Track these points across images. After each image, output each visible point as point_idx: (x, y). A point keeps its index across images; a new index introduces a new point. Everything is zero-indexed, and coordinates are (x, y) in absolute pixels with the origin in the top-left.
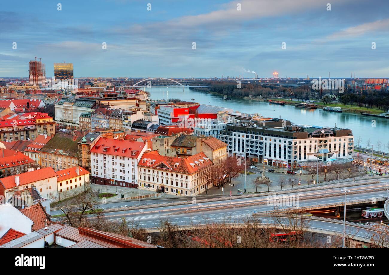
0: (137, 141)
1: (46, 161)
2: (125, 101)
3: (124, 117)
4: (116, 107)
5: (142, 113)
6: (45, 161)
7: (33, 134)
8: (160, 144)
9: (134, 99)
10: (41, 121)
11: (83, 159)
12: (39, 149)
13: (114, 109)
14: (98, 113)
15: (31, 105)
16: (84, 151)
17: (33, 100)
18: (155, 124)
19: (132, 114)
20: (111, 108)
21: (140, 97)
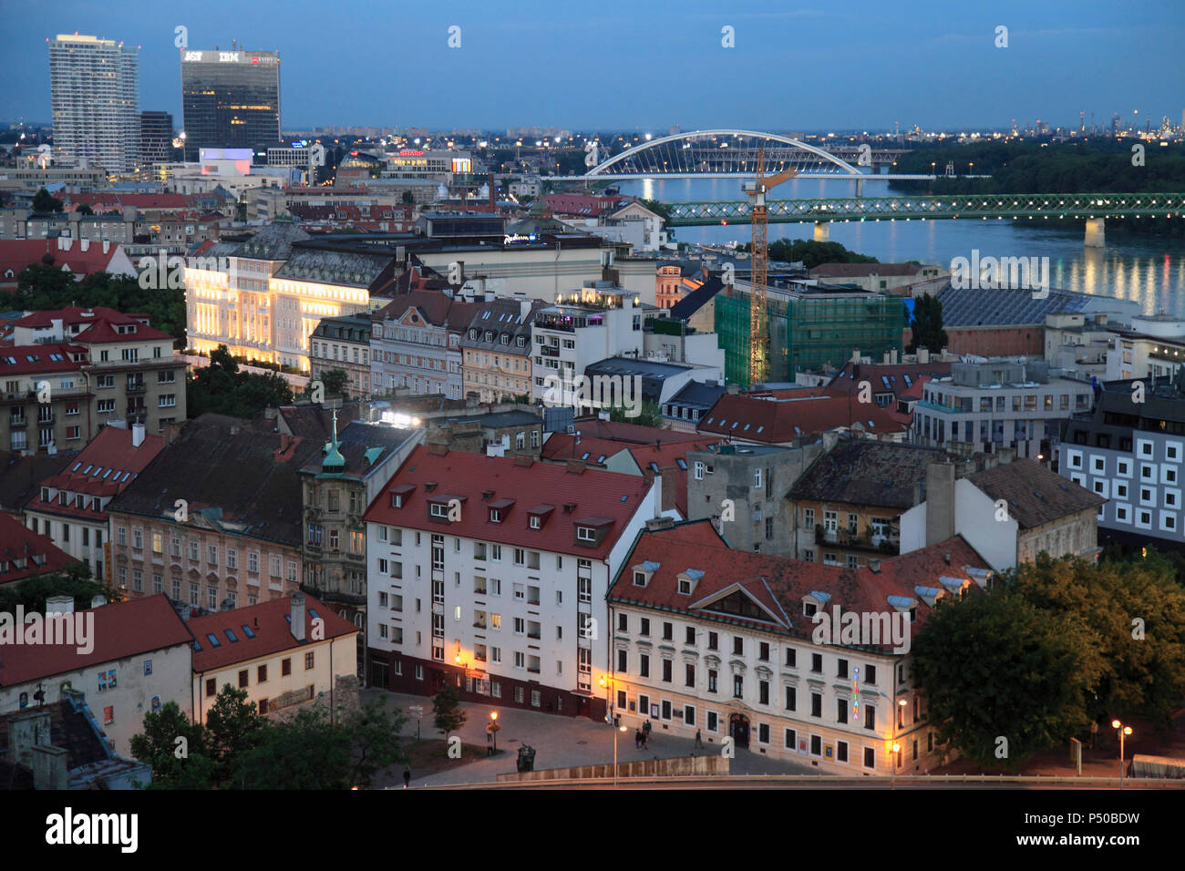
0: (605, 466)
1: (135, 562)
2: (549, 256)
3: (540, 339)
4: (499, 288)
5: (636, 320)
6: (130, 565)
7: (74, 421)
8: (729, 489)
9: (593, 242)
10: (116, 354)
11: (326, 558)
12: (104, 501)
13: (489, 298)
14: (408, 314)
15: (66, 268)
16: (334, 517)
17: (76, 244)
18: (700, 377)
19: (582, 323)
20: (470, 292)
21: (625, 233)
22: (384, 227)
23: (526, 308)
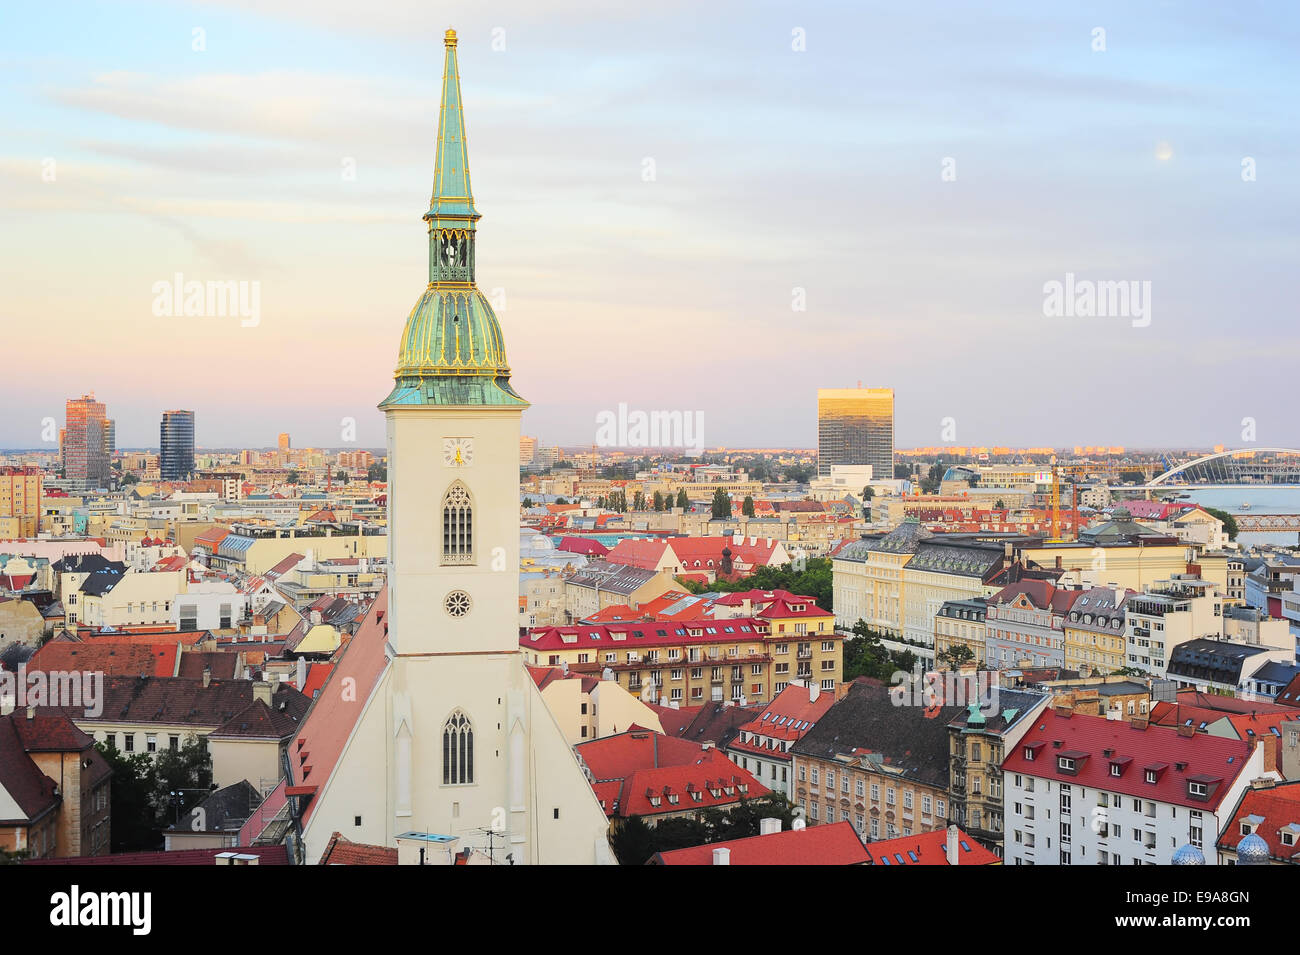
0: (1206, 731)
1: (812, 794)
2: (1133, 552)
3: (1133, 622)
5: (1217, 606)
6: (809, 797)
7: (757, 681)
9: (1172, 542)
10: (791, 627)
11: (970, 799)
12: (789, 744)
13: (1086, 587)
14: (1018, 599)
15: (739, 559)
16: (977, 765)
17: (747, 540)
18: (1276, 658)
19: (1170, 610)
20: (1071, 582)
21: (1192, 534)
22: (984, 527)
23: (1120, 596)
